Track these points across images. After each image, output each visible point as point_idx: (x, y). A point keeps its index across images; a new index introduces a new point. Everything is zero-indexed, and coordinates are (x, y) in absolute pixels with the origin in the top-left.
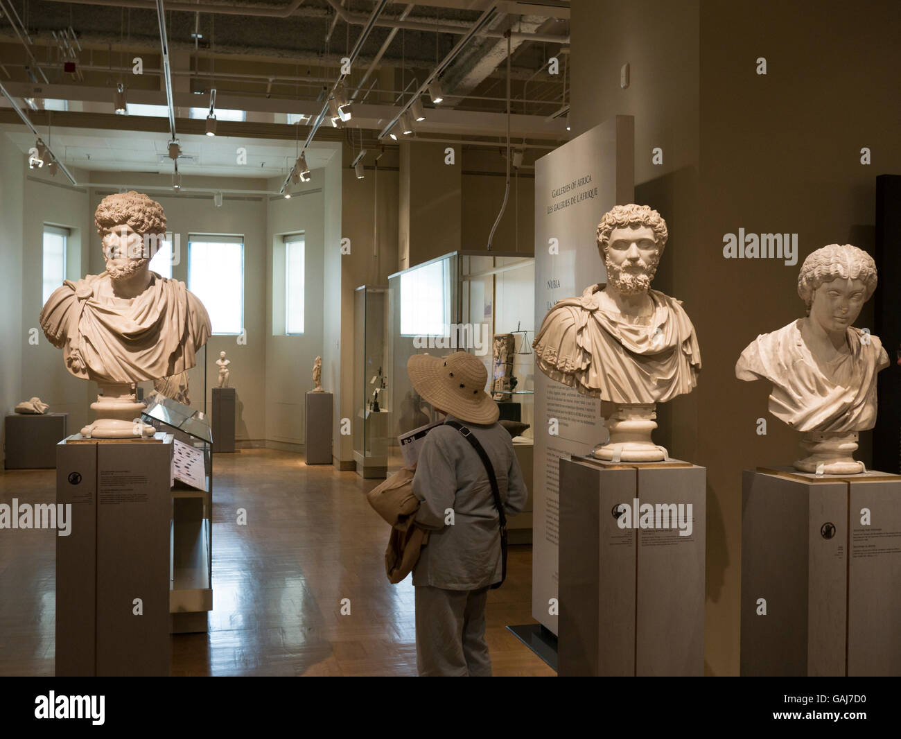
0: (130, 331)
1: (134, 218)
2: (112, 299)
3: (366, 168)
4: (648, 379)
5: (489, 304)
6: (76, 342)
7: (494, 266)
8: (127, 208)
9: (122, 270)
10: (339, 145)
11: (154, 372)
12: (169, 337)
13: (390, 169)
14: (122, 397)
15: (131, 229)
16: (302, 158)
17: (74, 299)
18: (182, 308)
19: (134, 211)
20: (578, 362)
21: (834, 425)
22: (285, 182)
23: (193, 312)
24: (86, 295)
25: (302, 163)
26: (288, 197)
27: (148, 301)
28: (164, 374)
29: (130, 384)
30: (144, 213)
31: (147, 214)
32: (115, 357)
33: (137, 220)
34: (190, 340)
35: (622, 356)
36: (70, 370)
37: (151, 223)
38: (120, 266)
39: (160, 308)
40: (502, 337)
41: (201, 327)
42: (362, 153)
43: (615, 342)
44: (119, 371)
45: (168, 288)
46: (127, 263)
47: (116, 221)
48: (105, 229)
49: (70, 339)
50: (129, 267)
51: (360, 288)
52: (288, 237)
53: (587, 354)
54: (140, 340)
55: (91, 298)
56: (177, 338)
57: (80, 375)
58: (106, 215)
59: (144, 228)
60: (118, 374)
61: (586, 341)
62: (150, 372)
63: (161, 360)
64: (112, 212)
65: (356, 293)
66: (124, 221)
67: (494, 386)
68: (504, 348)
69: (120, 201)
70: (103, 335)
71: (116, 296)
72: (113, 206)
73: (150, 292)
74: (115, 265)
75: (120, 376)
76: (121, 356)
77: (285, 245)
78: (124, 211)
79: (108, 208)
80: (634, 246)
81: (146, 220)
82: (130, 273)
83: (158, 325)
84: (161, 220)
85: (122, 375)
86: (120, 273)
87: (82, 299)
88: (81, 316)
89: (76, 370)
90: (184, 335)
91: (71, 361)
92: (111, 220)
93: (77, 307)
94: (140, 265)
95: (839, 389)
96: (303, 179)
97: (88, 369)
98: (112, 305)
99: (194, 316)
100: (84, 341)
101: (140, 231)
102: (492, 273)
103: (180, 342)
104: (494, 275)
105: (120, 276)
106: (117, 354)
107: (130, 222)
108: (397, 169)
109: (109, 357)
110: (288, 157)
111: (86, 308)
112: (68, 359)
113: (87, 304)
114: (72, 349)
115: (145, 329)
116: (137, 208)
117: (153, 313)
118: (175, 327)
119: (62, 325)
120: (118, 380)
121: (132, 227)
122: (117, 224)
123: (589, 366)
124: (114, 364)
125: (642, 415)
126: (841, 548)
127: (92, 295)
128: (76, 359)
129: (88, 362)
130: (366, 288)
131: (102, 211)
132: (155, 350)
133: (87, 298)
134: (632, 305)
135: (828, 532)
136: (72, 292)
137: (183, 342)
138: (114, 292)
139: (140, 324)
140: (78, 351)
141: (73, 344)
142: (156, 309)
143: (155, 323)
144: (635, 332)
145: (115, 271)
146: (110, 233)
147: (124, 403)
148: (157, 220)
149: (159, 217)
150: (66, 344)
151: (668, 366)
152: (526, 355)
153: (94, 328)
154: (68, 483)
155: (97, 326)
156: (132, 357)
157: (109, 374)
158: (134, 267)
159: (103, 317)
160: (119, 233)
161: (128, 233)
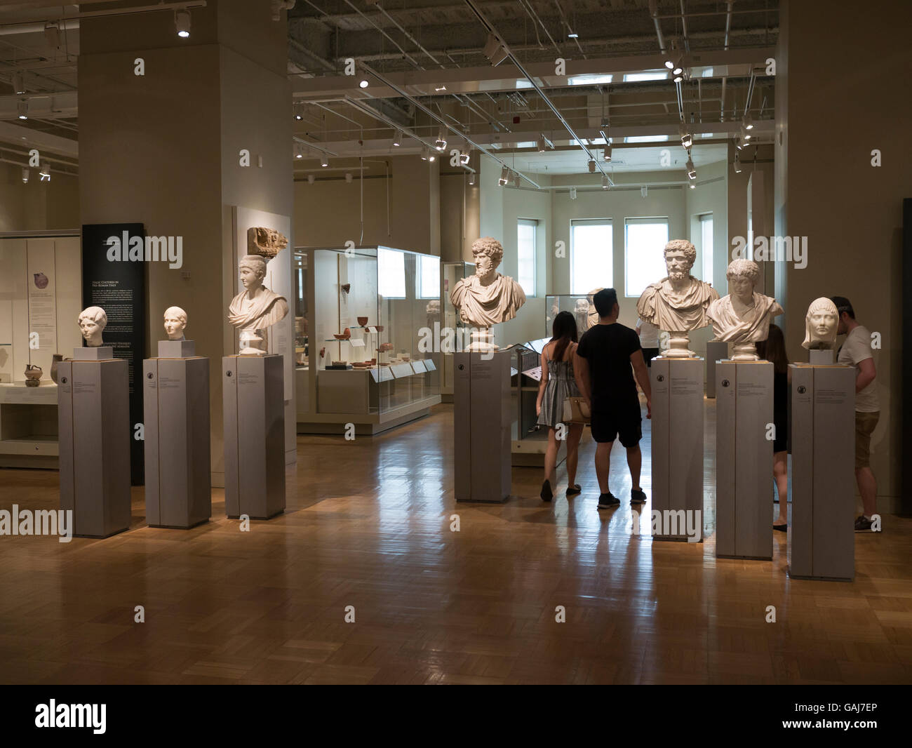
0: (485, 301)
1: (486, 250)
2: (479, 287)
4: (682, 320)
6: (464, 307)
8: (483, 245)
9: (484, 273)
11: (497, 320)
12: (503, 304)
15: (485, 255)
16: (689, 161)
17: (463, 287)
18: (510, 290)
19: (486, 246)
20: (650, 313)
21: (739, 338)
23: (515, 292)
24: (468, 285)
25: (689, 165)
27: (494, 288)
28: (501, 321)
29: (486, 325)
30: (491, 247)
32: (479, 313)
34: (513, 305)
35: (670, 310)
36: (462, 319)
37: (494, 251)
38: (482, 272)
39: (500, 290)
43: (667, 304)
44: (481, 320)
45: (504, 280)
46: (485, 270)
47: (479, 251)
49: (462, 306)
50: (486, 272)
53: (653, 310)
54: (490, 306)
56: (507, 304)
57: (466, 322)
58: (474, 249)
59: (491, 254)
61: (652, 304)
62: (495, 320)
63: (499, 315)
64: (477, 247)
66: (482, 251)
70: (474, 303)
71: (480, 285)
72: (477, 245)
73: (495, 282)
74: (480, 271)
75: (481, 322)
76: (482, 313)
77: (702, 223)
78: (482, 247)
79: (475, 246)
80: (674, 259)
81: (492, 250)
82: (487, 274)
83: (498, 298)
84: (499, 249)
86: (482, 274)
87: (467, 287)
88: (467, 295)
89: (464, 319)
90: (510, 303)
91: (461, 316)
92: (476, 251)
93: (465, 290)
94: (490, 271)
95: (743, 323)
96: (691, 177)
97: (468, 319)
98: (479, 289)
100: (467, 307)
101: (489, 255)
105: (482, 276)
107: (484, 252)
109: (477, 314)
113: (468, 290)
114: (462, 310)
115: (492, 300)
117: (496, 292)
118: (506, 299)
119: (458, 300)
120: (480, 324)
122: (479, 253)
123: (654, 314)
124: (479, 317)
125: (681, 337)
126: (732, 391)
127: (471, 285)
128: (464, 315)
129: (468, 316)
132: (496, 310)
134: (679, 286)
135: (726, 384)
136: (463, 284)
137: (509, 306)
138: (480, 283)
139: (490, 298)
140: (464, 311)
143: (496, 297)
144: (676, 299)
145: (480, 274)
146: (477, 257)
148: (496, 250)
150: (460, 308)
151: (694, 314)
155: (472, 299)
156: (487, 313)
157: (477, 321)
158: (488, 272)
159: (475, 295)
160: (480, 257)
161: (484, 257)
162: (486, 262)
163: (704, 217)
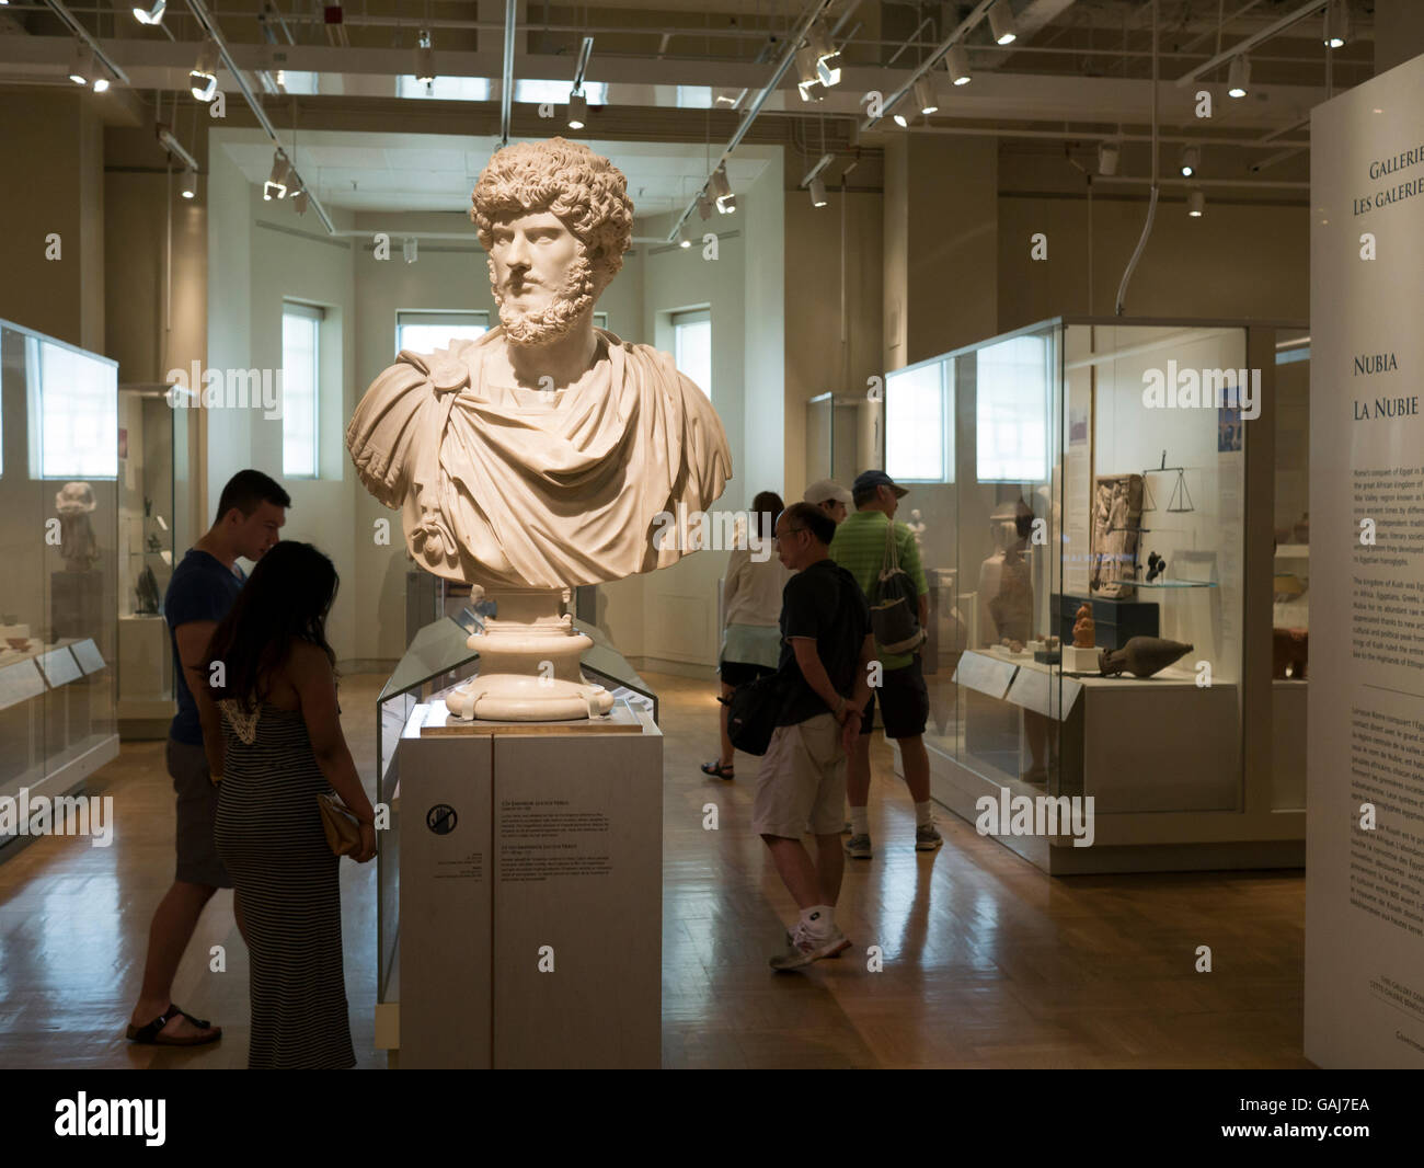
0: (561, 465)
1: (566, 197)
2: (512, 392)
3: (828, 189)
5: (1079, 420)
6: (434, 492)
7: (1093, 350)
8: (552, 173)
9: (540, 321)
10: (778, 150)
11: (614, 562)
12: (647, 478)
13: (868, 190)
14: (542, 623)
15: (558, 224)
16: (721, 171)
17: (426, 393)
18: (672, 413)
19: (567, 179)
22: (681, 220)
23: (695, 421)
24: (454, 382)
25: (720, 181)
26: (686, 244)
27: (596, 396)
28: (637, 566)
29: (559, 590)
30: (590, 187)
31: (596, 187)
32: (525, 528)
33: (574, 202)
34: (692, 486)
36: (420, 559)
37: (604, 208)
38: (533, 313)
39: (626, 413)
40: (1117, 481)
41: (711, 456)
42: (825, 160)
44: (536, 561)
46: (549, 306)
47: (527, 205)
48: (498, 225)
49: (420, 487)
50: (555, 313)
51: (819, 398)
52: (684, 316)
54: (582, 487)
55: (466, 389)
56: (666, 483)
57: (443, 571)
58: (502, 190)
59: (590, 220)
60: (532, 567)
62: (604, 562)
63: (628, 534)
64: (516, 182)
65: (810, 408)
66: (544, 203)
67: (1098, 571)
68: (1120, 500)
69: (535, 157)
70: (496, 475)
71: (521, 385)
72: (519, 168)
73: (600, 373)
74: (523, 310)
75: (538, 574)
76: (539, 526)
77: (675, 330)
78: (546, 180)
79: (507, 174)
81: (594, 202)
82: (557, 330)
83: (623, 450)
85: (542, 571)
86: (533, 328)
87: (446, 392)
88: (446, 431)
89: (433, 559)
90: (678, 477)
91: (421, 538)
92: (514, 201)
93: (434, 413)
94: (578, 310)
96: (722, 209)
97: (464, 557)
98: (513, 405)
99: (698, 430)
100: (454, 490)
101: (580, 228)
102: (1089, 363)
103: (672, 490)
104: (1093, 368)
105: (535, 335)
106: (530, 520)
107: (559, 208)
108: (880, 190)
109: (514, 530)
110: (685, 177)
111: (456, 414)
112: (416, 532)
113: (458, 405)
114: (425, 510)
115: (594, 460)
116: (573, 172)
117: (610, 423)
118: (660, 456)
119: (399, 455)
120: (532, 583)
121: (563, 219)
122: (528, 212)
124: (525, 545)
127: (467, 383)
128: (434, 533)
129: (465, 541)
130: (833, 398)
131: (492, 183)
132: (615, 511)
133: (456, 391)
136: (419, 377)
137: (677, 489)
138: (518, 376)
139: (581, 450)
140: (438, 515)
141: (426, 498)
142: (616, 413)
143: (617, 446)
145: (522, 325)
146: (510, 237)
147: (546, 635)
148: (617, 203)
149: (620, 197)
150: (408, 499)
152: (1180, 514)
153: (475, 459)
154: (428, 831)
155: (481, 453)
156: (565, 526)
157: (513, 567)
158: (566, 316)
159: (495, 432)
160: (532, 236)
161: (553, 233)
162: (562, 262)
163: (679, 317)
